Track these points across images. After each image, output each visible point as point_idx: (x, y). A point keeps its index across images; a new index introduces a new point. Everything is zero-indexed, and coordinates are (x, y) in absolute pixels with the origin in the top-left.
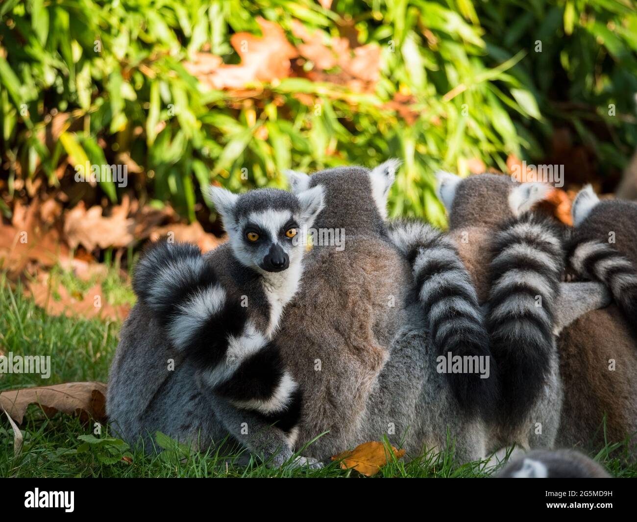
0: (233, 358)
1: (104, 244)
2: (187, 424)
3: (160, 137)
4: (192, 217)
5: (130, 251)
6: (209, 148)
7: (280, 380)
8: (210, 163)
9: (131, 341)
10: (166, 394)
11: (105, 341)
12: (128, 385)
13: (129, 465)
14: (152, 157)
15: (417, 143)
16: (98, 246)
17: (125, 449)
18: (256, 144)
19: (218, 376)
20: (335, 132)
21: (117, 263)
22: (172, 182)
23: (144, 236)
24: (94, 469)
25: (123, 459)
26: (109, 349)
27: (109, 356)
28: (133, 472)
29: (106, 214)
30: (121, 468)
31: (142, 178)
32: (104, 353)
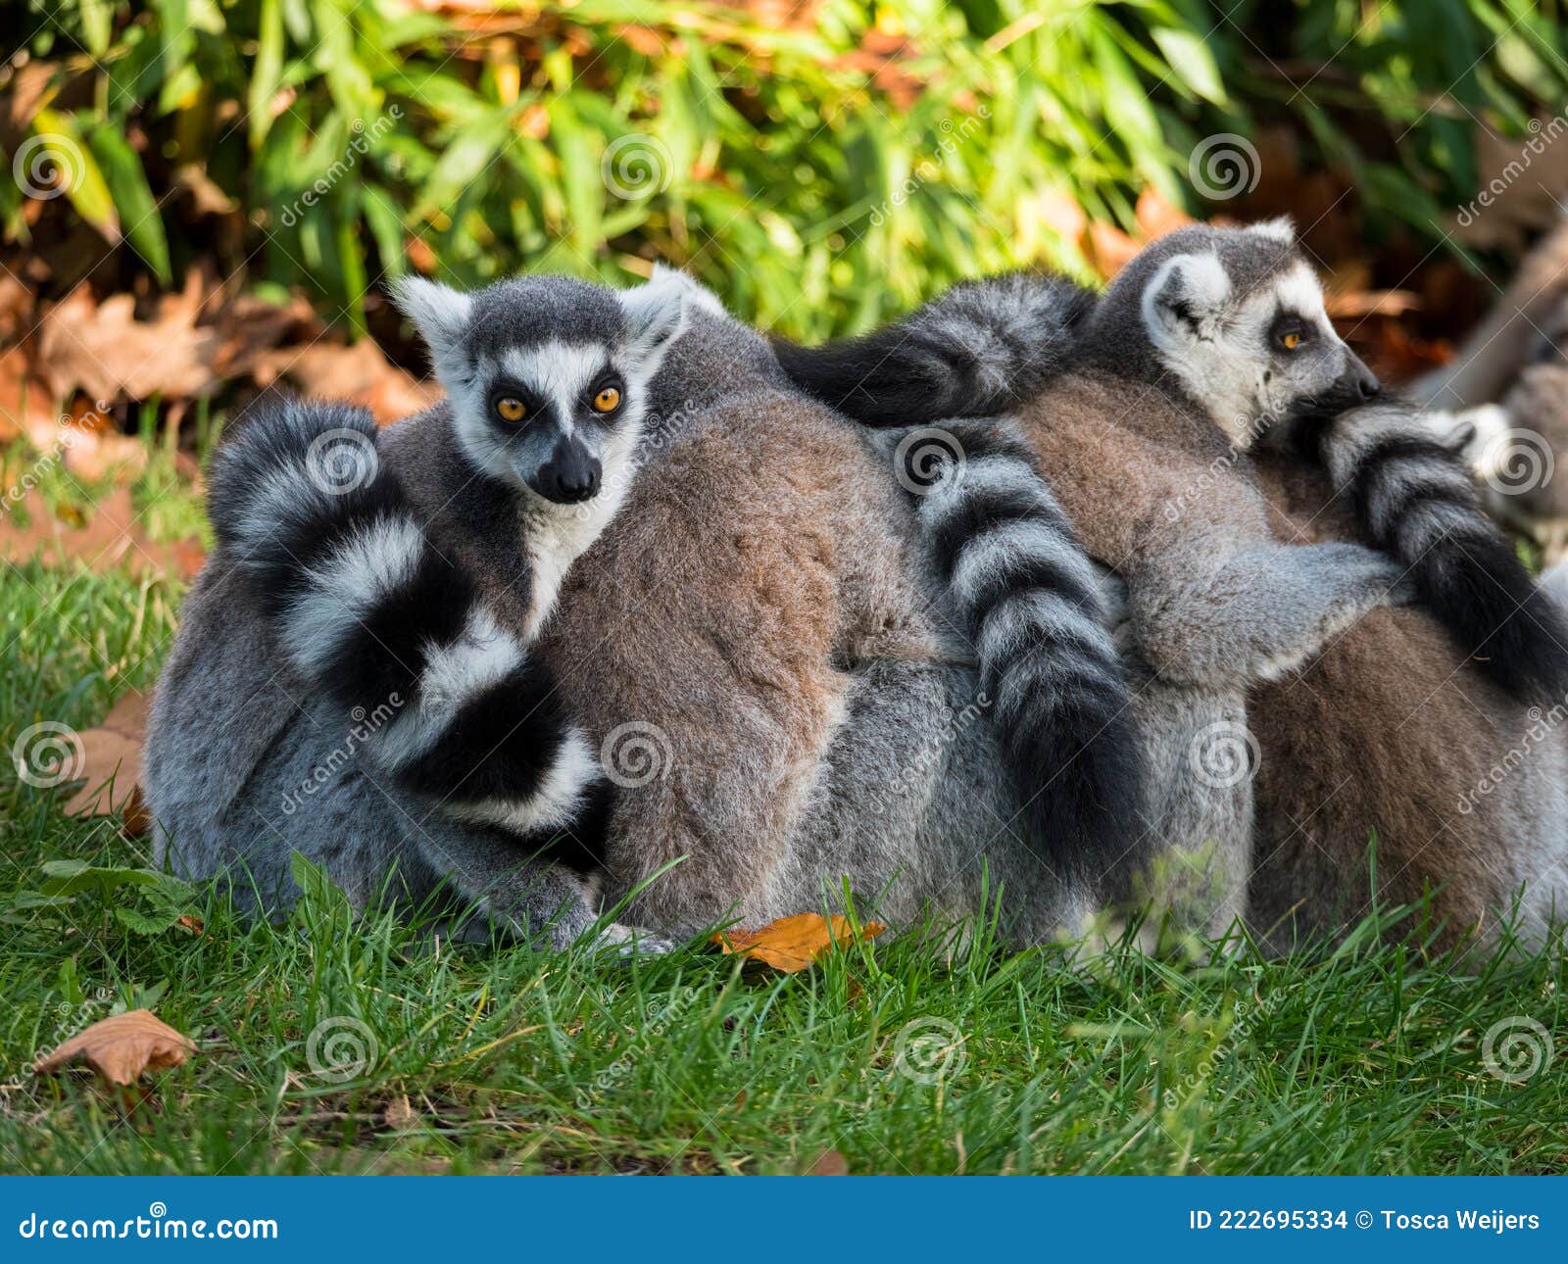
0: (438, 699)
1: (137, 390)
2: (334, 845)
3: (281, 125)
4: (358, 325)
5: (203, 408)
6: (403, 156)
7: (555, 753)
8: (405, 192)
9: (213, 627)
10: (282, 764)
11: (138, 627)
12: (193, 733)
13: (195, 937)
14: (263, 175)
15: (916, 156)
16: (122, 392)
17: (184, 898)
18: (520, 148)
19: (403, 742)
20: (718, 124)
21: (171, 436)
22: (310, 238)
23: (236, 370)
24: (108, 945)
25: (180, 922)
26: (149, 651)
27: (147, 668)
28: (206, 953)
29: (143, 315)
30: (176, 943)
31: (236, 225)
32: (135, 659)
